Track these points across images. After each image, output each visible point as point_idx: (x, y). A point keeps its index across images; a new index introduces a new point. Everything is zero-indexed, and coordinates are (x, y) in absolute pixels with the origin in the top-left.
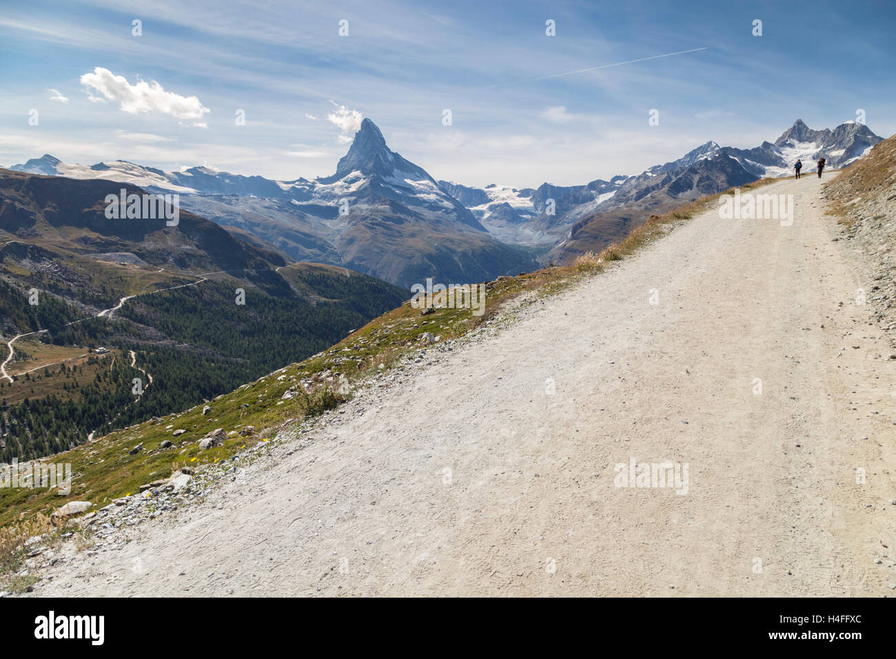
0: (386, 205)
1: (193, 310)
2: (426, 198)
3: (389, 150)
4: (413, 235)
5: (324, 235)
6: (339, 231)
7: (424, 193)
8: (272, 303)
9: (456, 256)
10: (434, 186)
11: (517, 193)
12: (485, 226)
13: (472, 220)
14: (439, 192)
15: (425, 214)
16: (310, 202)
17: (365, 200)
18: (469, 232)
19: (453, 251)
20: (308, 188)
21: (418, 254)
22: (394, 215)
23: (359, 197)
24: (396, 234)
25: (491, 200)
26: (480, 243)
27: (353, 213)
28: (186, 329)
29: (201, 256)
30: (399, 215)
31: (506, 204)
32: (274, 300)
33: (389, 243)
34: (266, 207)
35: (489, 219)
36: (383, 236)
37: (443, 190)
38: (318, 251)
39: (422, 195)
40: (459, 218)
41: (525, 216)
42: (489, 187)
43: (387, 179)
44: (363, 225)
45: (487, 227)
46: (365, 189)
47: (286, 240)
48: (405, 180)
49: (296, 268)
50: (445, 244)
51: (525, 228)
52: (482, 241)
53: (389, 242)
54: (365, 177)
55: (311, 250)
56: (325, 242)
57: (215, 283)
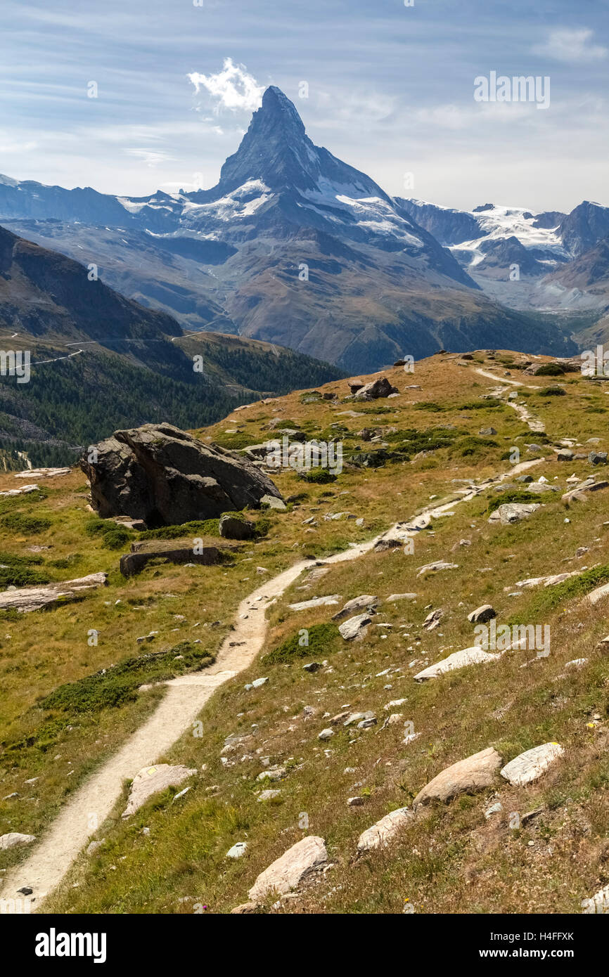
0: (310, 239)
1: (73, 398)
2: (374, 229)
3: (310, 142)
4: (358, 292)
5: (208, 291)
6: (230, 283)
7: (371, 219)
8: (180, 393)
9: (433, 330)
10: (388, 207)
11: (532, 221)
12: (475, 280)
13: (454, 267)
14: (397, 217)
15: (375, 256)
16: (175, 234)
17: (271, 230)
18: (452, 290)
19: (429, 322)
20: (171, 210)
21: (370, 325)
22: (325, 257)
23: (260, 226)
24: (331, 291)
25: (485, 233)
26: (475, 308)
27: (254, 253)
28: (73, 425)
29: (62, 315)
30: (332, 257)
31: (514, 240)
32: (182, 389)
33: (321, 306)
34: (108, 242)
35: (480, 267)
36: (309, 292)
37: (403, 214)
38: (198, 317)
39: (368, 223)
40: (432, 264)
41: (547, 262)
42: (480, 209)
43: (308, 194)
44: (274, 273)
45: (477, 279)
46: (272, 211)
47: (145, 297)
48: (338, 197)
49: (199, 340)
50: (415, 308)
51: (545, 283)
52: (477, 304)
53: (321, 302)
54: (268, 190)
55: (188, 316)
56: (210, 301)
57: (96, 357)
